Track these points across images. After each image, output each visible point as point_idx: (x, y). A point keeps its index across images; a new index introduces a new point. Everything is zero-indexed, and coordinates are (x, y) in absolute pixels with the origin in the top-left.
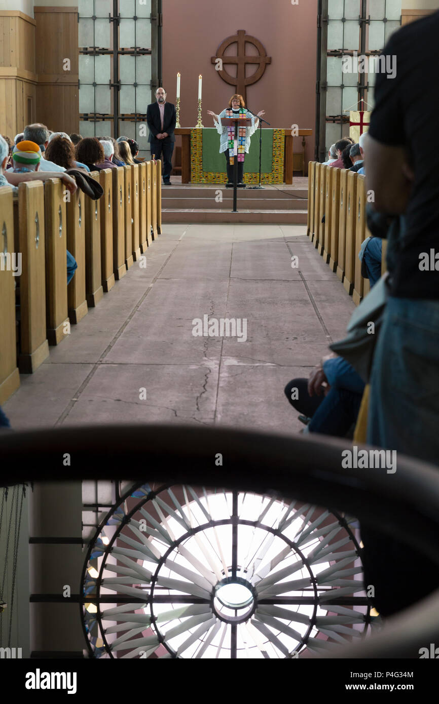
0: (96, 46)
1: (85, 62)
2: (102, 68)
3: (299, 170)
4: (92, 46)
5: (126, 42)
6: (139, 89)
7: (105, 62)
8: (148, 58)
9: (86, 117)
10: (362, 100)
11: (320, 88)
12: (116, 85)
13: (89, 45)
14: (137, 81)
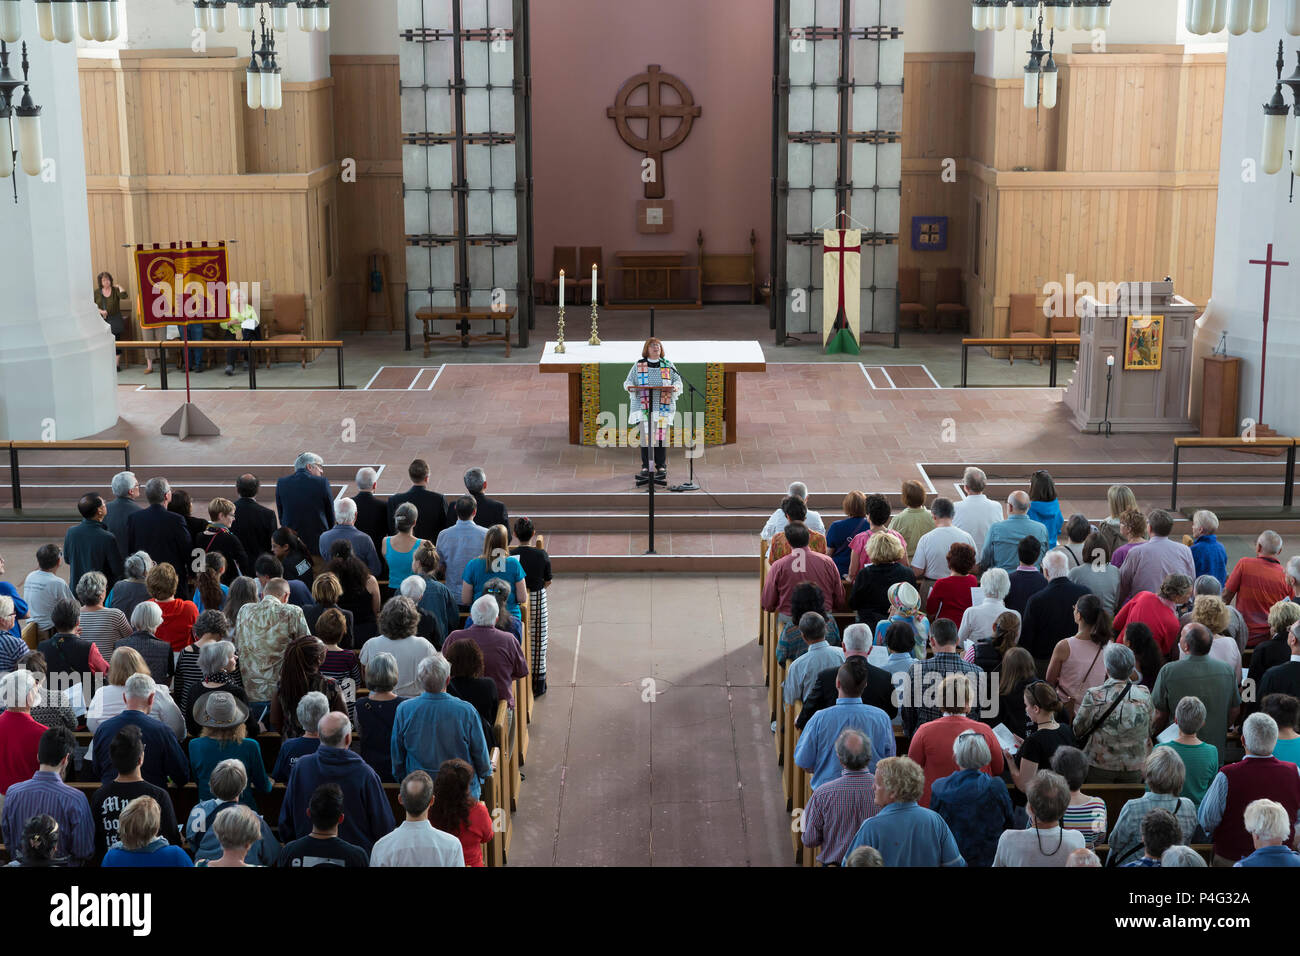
0: (429, 131)
1: (412, 156)
2: (439, 165)
3: (746, 283)
4: (424, 131)
5: (475, 124)
6: (497, 197)
7: (443, 156)
8: (511, 148)
9: (416, 241)
10: (843, 212)
11: (778, 191)
12: (461, 189)
13: (418, 129)
14: (494, 185)
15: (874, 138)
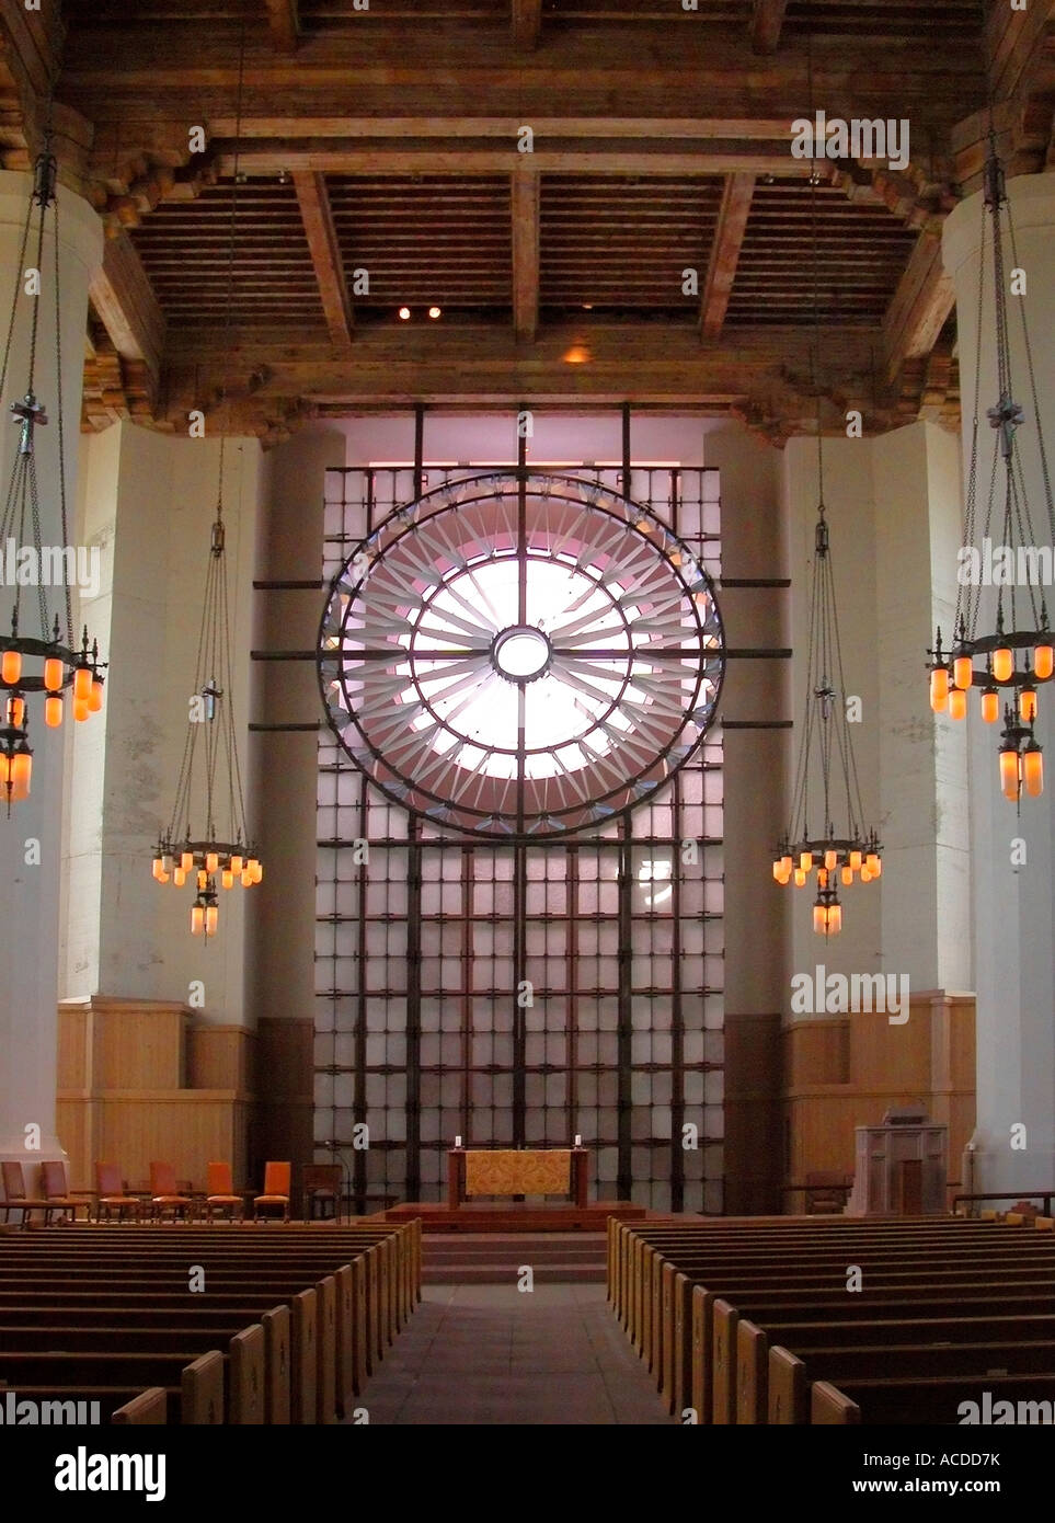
1: (322, 1082)
4: (332, 1064)
5: (374, 1059)
9: (322, 1146)
12: (360, 1106)
13: (327, 1062)
14: (388, 1104)
15: (704, 1067)
